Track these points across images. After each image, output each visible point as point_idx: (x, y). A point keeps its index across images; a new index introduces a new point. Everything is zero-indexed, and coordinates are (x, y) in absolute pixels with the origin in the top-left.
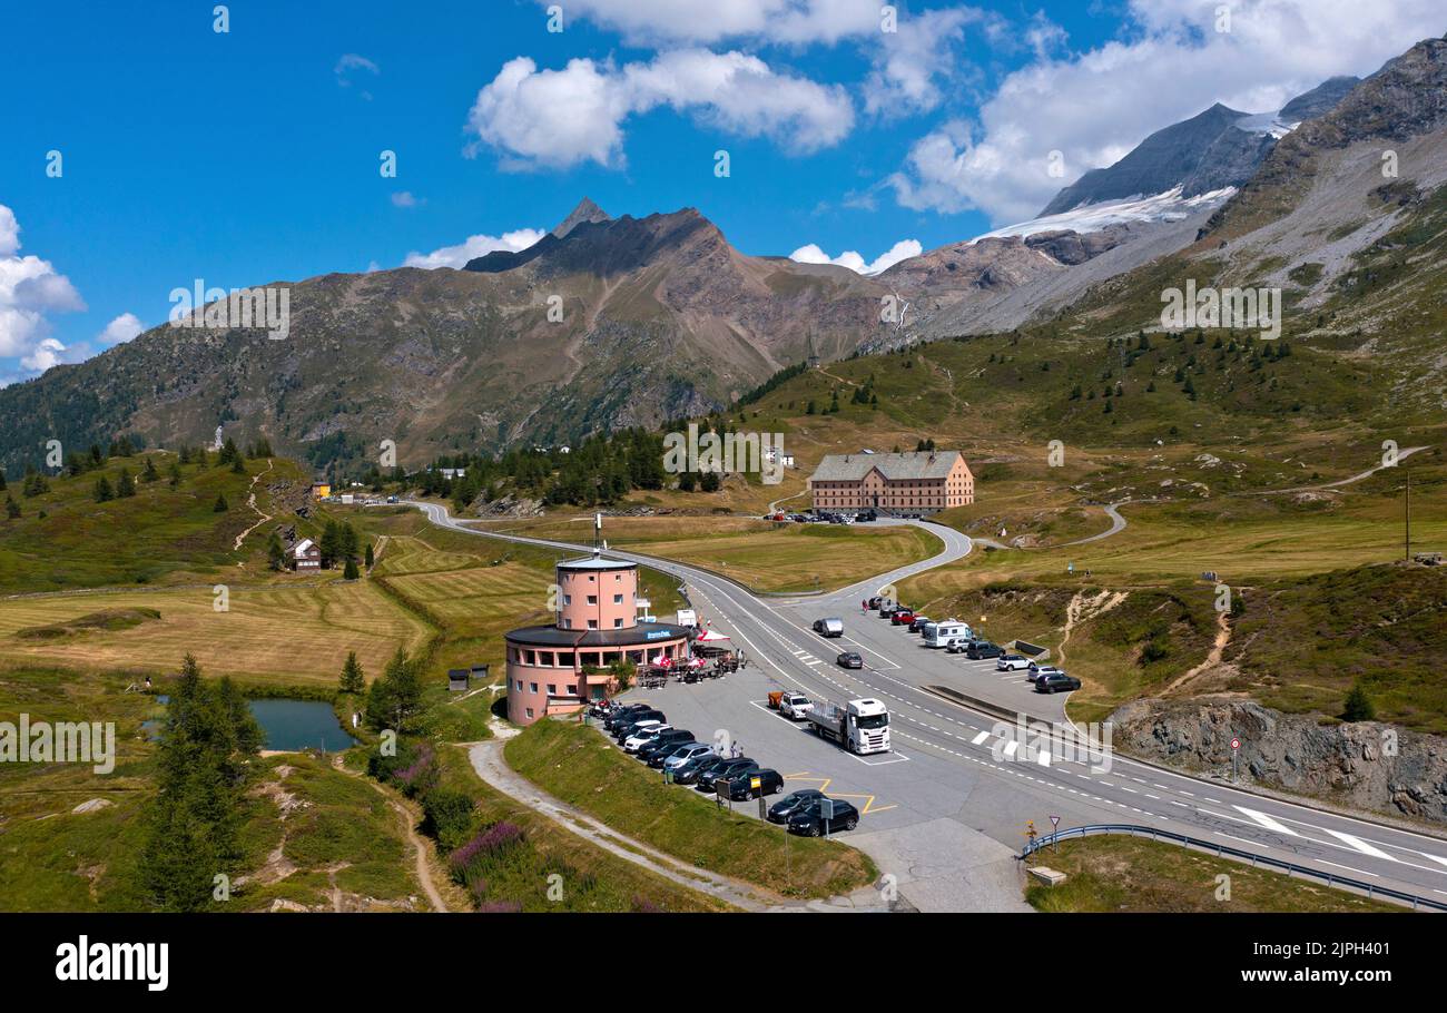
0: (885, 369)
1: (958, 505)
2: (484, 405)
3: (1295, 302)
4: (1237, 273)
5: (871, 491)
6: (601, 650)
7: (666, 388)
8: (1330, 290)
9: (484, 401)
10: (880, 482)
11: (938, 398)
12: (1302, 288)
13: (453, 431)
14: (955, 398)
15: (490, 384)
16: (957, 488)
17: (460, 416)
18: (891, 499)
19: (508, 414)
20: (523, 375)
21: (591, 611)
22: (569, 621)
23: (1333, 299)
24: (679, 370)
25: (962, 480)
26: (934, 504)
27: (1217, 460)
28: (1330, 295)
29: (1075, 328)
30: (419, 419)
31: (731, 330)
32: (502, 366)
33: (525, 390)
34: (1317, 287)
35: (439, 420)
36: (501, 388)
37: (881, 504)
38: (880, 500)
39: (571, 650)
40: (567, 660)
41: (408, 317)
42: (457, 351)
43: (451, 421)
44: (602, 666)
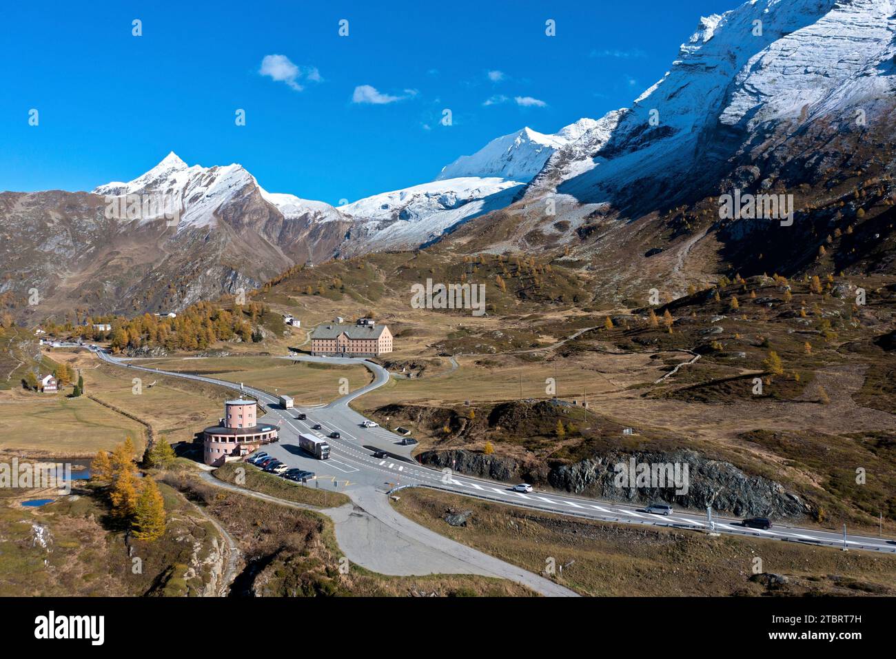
0: (349, 269)
1: (384, 352)
2: (106, 277)
3: (556, 240)
4: (530, 223)
5: (342, 343)
6: (245, 436)
7: (220, 269)
8: (573, 235)
9: (106, 274)
10: (346, 340)
11: (377, 287)
12: (560, 233)
13: (86, 291)
14: (385, 287)
15: (110, 264)
16: (384, 343)
17: (90, 283)
18: (351, 348)
19: (122, 283)
20: (132, 259)
21: (240, 421)
22: (231, 425)
23: (574, 239)
24: (229, 259)
25: (387, 339)
26: (373, 351)
27: (502, 334)
28: (573, 237)
29: (449, 248)
30: (63, 284)
31: (260, 237)
32: (118, 253)
33: (132, 268)
34: (567, 233)
35: (76, 285)
36: (117, 267)
37: (346, 351)
38: (346, 349)
39: (233, 436)
40: (232, 440)
41: (56, 221)
42: (89, 243)
43: (84, 286)
44: (245, 442)
